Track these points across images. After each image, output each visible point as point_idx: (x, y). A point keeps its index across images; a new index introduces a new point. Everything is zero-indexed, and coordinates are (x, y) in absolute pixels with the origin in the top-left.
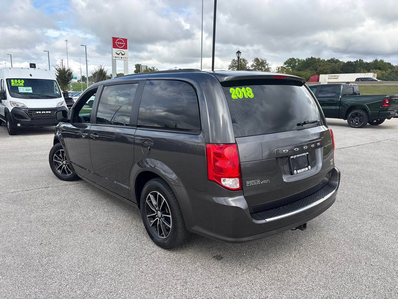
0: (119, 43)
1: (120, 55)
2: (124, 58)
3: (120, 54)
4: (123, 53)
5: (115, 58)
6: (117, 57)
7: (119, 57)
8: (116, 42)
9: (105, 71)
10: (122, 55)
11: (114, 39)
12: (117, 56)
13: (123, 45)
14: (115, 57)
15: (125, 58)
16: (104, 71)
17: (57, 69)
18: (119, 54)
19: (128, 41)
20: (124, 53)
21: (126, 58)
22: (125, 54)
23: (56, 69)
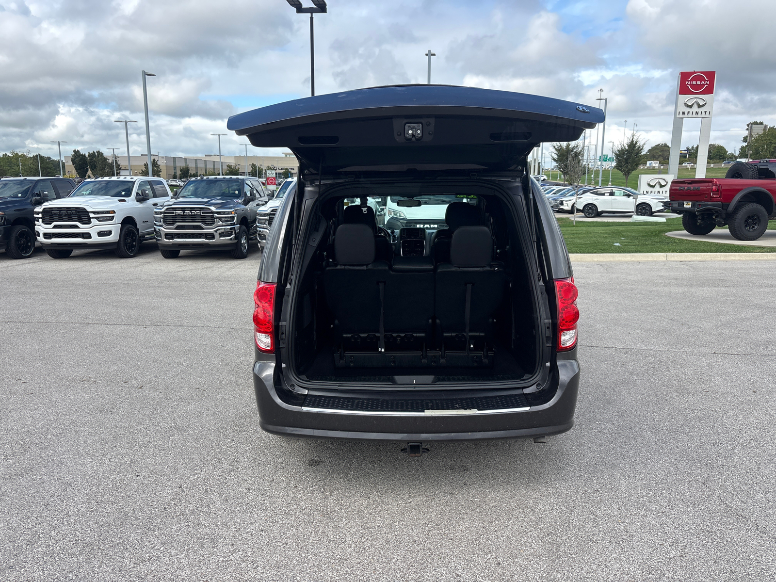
0: (694, 83)
1: (695, 109)
2: (703, 113)
3: (695, 106)
4: (701, 103)
5: (681, 116)
6: (686, 113)
7: (691, 113)
8: (688, 81)
9: (641, 145)
10: (699, 106)
11: (684, 76)
12: (687, 110)
13: (703, 85)
14: (681, 113)
15: (705, 112)
16: (638, 144)
17: (556, 147)
18: (691, 107)
19: (716, 75)
20: (704, 103)
21: (708, 113)
22: (706, 104)
23: (554, 147)
